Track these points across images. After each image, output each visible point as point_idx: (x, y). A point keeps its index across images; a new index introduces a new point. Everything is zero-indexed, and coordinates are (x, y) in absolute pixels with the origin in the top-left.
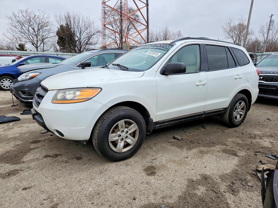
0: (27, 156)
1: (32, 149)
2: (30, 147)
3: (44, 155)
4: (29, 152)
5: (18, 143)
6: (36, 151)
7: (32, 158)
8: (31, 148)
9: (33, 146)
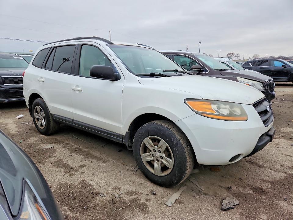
0: (279, 177)
1: (270, 182)
2: (271, 188)
3: (262, 169)
4: (275, 181)
5: (285, 203)
6: (267, 178)
7: (275, 173)
8: (270, 185)
9: (266, 186)
